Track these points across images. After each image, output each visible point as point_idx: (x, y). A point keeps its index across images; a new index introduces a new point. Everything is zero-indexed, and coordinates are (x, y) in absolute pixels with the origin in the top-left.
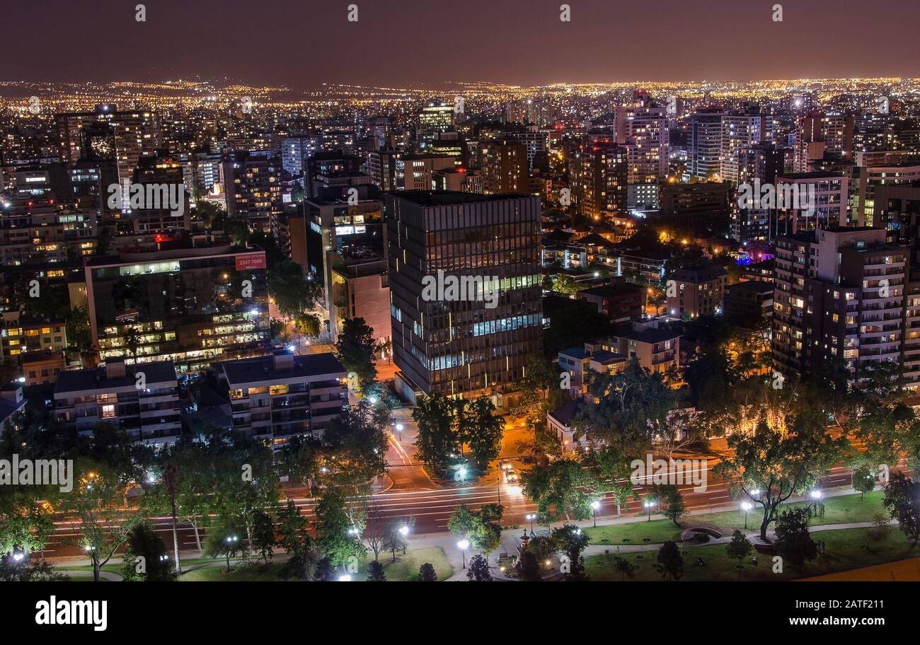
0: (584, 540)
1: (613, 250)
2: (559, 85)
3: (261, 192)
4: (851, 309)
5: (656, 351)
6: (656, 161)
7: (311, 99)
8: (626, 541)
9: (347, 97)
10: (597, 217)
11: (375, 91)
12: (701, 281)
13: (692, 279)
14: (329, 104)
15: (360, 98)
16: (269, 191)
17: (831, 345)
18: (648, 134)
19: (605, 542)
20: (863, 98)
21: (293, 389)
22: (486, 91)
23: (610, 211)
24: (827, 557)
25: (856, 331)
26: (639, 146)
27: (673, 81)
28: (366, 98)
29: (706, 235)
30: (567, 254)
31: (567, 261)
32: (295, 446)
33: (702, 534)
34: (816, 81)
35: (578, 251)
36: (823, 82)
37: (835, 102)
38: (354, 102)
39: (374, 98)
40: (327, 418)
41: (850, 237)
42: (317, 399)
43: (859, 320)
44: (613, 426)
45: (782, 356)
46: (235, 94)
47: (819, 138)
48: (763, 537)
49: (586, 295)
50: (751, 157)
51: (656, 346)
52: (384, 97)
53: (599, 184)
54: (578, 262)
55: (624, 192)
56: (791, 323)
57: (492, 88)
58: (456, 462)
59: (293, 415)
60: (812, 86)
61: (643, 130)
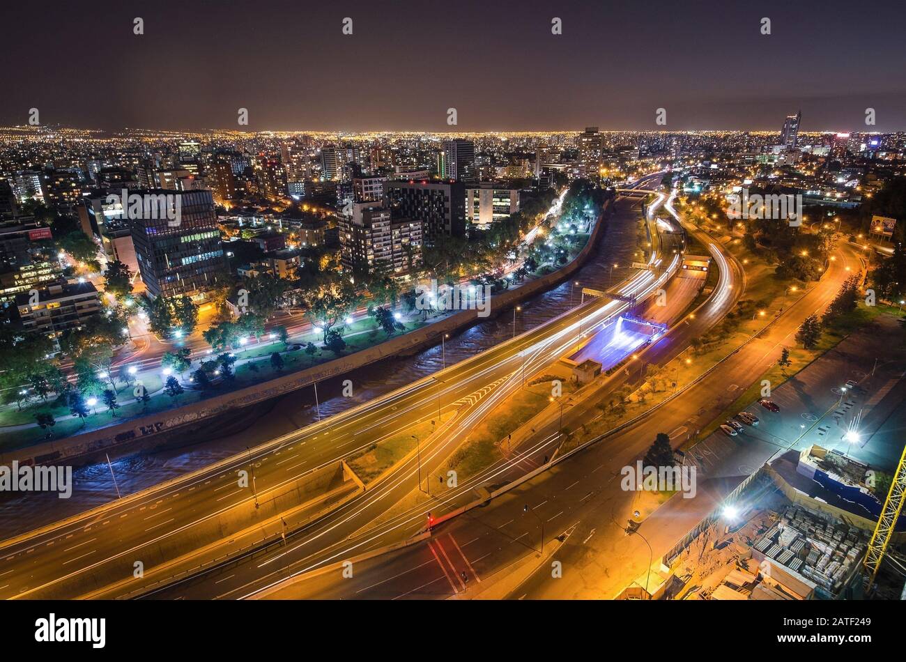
0: (234, 359)
1: (277, 215)
2: (267, 132)
3: (68, 193)
4: (368, 238)
5: (288, 263)
6: (304, 171)
7: (119, 137)
8: (260, 355)
9: (142, 136)
10: (273, 200)
11: (160, 133)
12: (315, 229)
13: (311, 228)
14: (131, 140)
15: (151, 137)
16: (73, 191)
17: (363, 254)
18: (298, 158)
19: (249, 357)
20: (410, 141)
21: (62, 304)
22: (226, 134)
23: (280, 196)
24: (352, 347)
25: (372, 247)
26: (295, 164)
27: (324, 131)
28: (154, 137)
29: (325, 206)
30: (254, 218)
31: (255, 222)
32: (66, 334)
33: (297, 346)
34: (390, 133)
35: (260, 217)
36: (394, 133)
37: (397, 143)
38: (146, 139)
39: (159, 137)
40: (86, 318)
41: (366, 205)
42: (80, 308)
43: (373, 242)
44: (255, 302)
45: (345, 261)
46: (67, 134)
47: (381, 160)
48: (325, 343)
49: (256, 240)
50: (347, 169)
51: (287, 262)
52: (165, 137)
53: (274, 183)
54: (260, 223)
55: (287, 187)
56: (347, 246)
57: (230, 133)
58: (175, 330)
59: (67, 318)
60: (388, 135)
61: (296, 156)
